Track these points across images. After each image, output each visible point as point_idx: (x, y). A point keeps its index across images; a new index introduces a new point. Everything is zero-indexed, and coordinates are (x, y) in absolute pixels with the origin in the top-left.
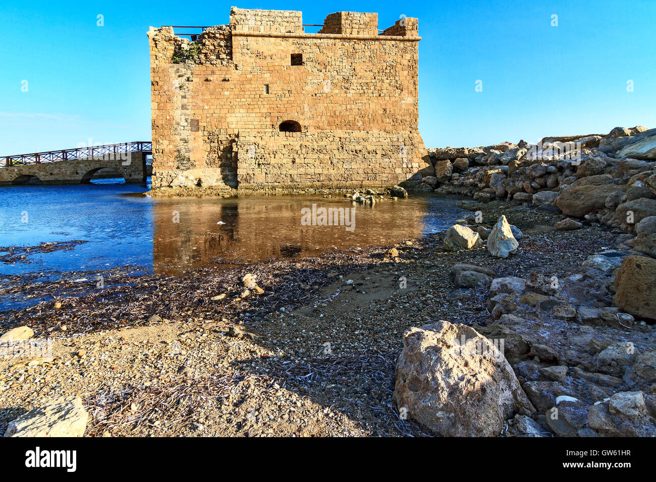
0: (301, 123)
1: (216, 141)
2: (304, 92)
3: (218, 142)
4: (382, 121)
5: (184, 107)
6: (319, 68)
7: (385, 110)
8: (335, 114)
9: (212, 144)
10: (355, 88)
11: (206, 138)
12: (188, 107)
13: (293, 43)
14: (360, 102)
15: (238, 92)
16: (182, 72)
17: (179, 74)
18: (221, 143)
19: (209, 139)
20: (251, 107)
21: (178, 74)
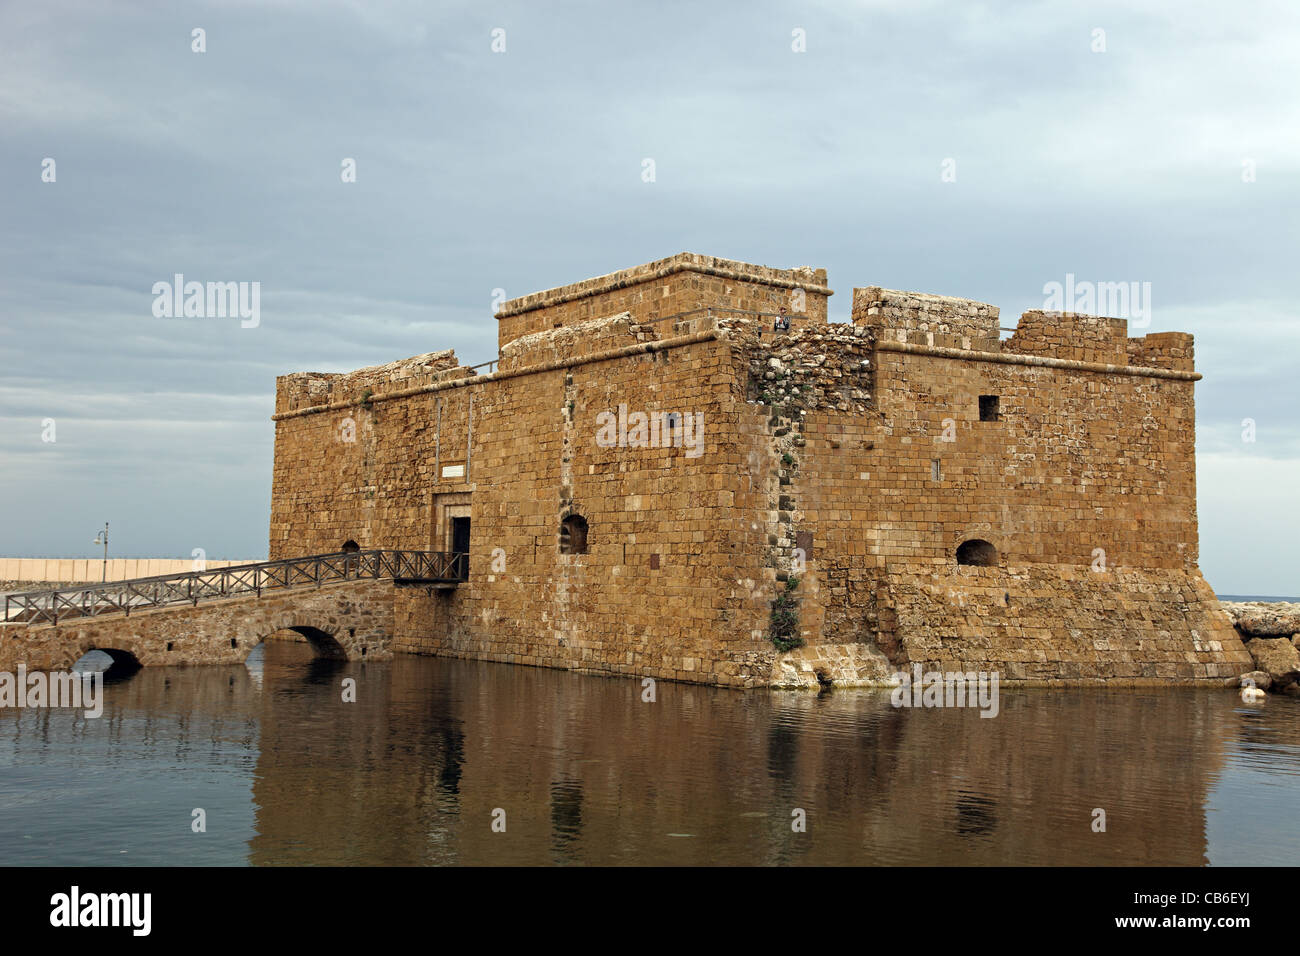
0: (996, 545)
1: (843, 583)
2: (1002, 479)
3: (847, 586)
4: (1138, 548)
5: (784, 504)
6: (1028, 429)
7: (1141, 523)
8: (1056, 529)
9: (836, 590)
10: (1089, 473)
11: (824, 576)
12: (792, 504)
13: (983, 374)
14: (1098, 504)
15: (885, 475)
16: (782, 424)
17: (778, 428)
18: (853, 588)
19: (830, 577)
20: (908, 508)
21: (775, 429)
